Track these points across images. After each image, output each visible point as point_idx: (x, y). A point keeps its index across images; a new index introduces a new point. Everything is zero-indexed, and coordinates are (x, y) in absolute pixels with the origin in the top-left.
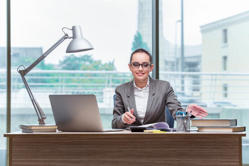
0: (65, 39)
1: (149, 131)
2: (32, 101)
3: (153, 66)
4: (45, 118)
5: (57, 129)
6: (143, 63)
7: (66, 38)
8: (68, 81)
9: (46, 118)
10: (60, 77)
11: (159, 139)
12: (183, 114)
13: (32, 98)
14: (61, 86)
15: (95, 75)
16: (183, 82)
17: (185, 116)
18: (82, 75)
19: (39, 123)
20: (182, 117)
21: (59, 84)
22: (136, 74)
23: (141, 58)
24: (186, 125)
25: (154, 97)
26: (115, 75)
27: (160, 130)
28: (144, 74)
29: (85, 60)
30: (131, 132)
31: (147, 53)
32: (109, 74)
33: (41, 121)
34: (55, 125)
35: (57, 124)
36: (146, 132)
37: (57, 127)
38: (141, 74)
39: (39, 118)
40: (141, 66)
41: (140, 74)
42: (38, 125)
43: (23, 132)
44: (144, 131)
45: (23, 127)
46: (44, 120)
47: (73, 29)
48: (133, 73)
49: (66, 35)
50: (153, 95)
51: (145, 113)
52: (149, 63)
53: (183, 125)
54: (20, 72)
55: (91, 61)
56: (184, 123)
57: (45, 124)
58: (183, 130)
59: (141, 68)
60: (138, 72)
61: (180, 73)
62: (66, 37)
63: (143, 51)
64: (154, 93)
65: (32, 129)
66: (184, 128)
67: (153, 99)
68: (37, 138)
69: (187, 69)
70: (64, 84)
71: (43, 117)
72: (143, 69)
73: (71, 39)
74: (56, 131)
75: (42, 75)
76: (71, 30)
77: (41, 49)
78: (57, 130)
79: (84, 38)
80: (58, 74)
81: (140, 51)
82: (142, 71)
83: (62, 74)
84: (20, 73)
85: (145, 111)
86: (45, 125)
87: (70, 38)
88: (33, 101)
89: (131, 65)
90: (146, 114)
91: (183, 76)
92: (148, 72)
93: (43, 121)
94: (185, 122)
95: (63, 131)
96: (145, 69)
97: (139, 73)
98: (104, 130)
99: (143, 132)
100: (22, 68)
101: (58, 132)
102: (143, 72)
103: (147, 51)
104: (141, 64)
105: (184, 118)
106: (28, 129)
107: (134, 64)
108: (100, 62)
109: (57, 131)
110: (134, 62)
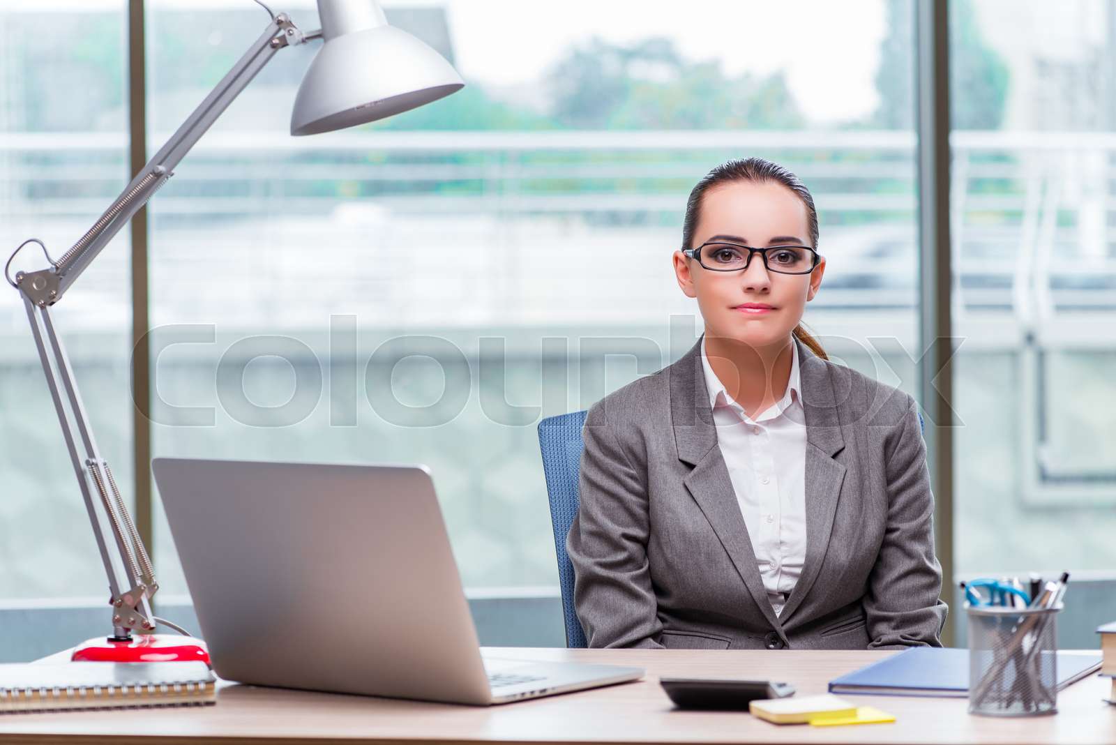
0: (276, 46)
6: (774, 241)
7: (283, 42)
13: (82, 456)
24: (1031, 669)
25: (840, 465)
28: (774, 308)
33: (127, 609)
38: (759, 312)
39: (114, 586)
40: (757, 261)
49: (282, 22)
50: (834, 456)
53: (1012, 664)
54: (23, 283)
56: (1018, 655)
59: (757, 274)
64: (841, 446)
66: (1015, 687)
67: (839, 481)
72: (770, 277)
82: (765, 291)
85: (801, 560)
87: (304, 41)
89: (697, 256)
90: (802, 579)
93: (137, 606)
94: (1027, 642)
104: (763, 251)
110: (712, 235)
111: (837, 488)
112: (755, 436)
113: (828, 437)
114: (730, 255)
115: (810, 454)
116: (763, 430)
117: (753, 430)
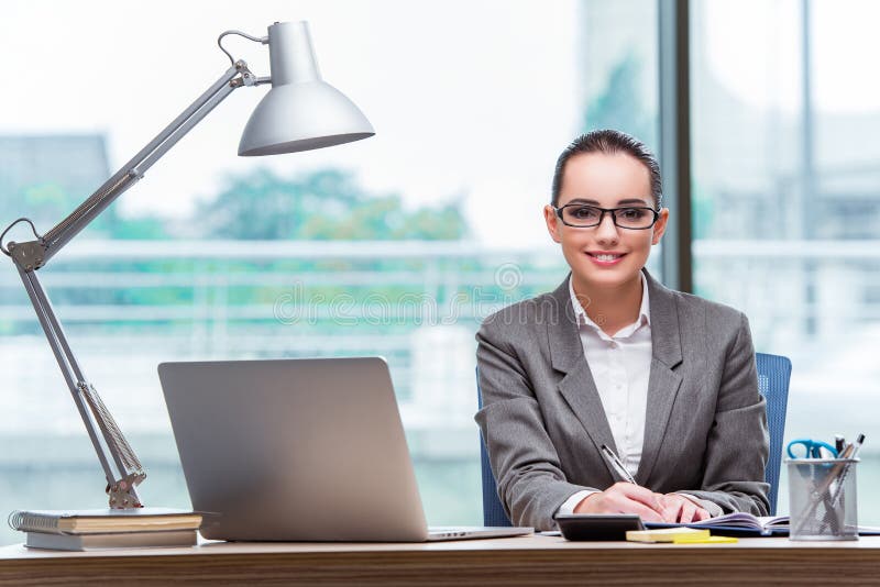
0: (233, 86)
1: (651, 535)
2: (75, 393)
3: (666, 215)
4: (140, 478)
5: (201, 528)
6: (621, 202)
7: (241, 83)
8: (241, 295)
9: (143, 477)
10: (201, 279)
11: (701, 573)
12: (823, 450)
13: (75, 380)
14: (209, 322)
15: (373, 265)
16: (810, 295)
17: (833, 459)
18: (308, 265)
19: (112, 503)
20: (819, 467)
21: (196, 310)
22: (585, 260)
23: (609, 177)
25: (677, 375)
26: (476, 264)
27: (708, 532)
28: (623, 255)
29: (322, 195)
30: (563, 539)
31: (635, 151)
32: (442, 261)
33: (122, 493)
34: (191, 510)
35: (199, 507)
36: (638, 539)
37: (198, 520)
38: (610, 259)
39: (109, 476)
40: (608, 220)
41: (603, 259)
42: (105, 510)
43: (31, 548)
44: (630, 535)
45: (29, 524)
46: (134, 485)
47: (274, 38)
48: (571, 250)
49: (240, 67)
50: (673, 369)
51: (639, 459)
52: (650, 203)
54: (14, 251)
55: (351, 200)
56: (827, 497)
57: (138, 506)
58: (821, 532)
59: (608, 229)
60: (593, 248)
61: (797, 247)
62: (238, 77)
63: (614, 142)
65: (74, 531)
66: (826, 519)
67: (675, 387)
68: (102, 574)
69: (833, 226)
70: (221, 311)
71: (129, 472)
72: (618, 232)
73: (261, 86)
74: (193, 542)
75: (115, 266)
76: (264, 43)
77: (99, 143)
78: (198, 534)
79: (326, 84)
80: (192, 262)
81: (604, 144)
83: (212, 263)
84: (15, 260)
85: (639, 450)
86: (141, 511)
87: (256, 84)
88: (80, 392)
89: (560, 214)
91: (811, 265)
92: (643, 248)
93: (130, 490)
94: (833, 488)
95: (231, 541)
96: (631, 232)
97: (601, 254)
98: (433, 530)
99: (624, 539)
100: (22, 235)
101: (203, 545)
102: (620, 249)
103: (635, 141)
105: (825, 469)
106: (58, 534)
107: (571, 211)
108: (393, 202)
109: (201, 540)
110: (572, 198)
111: (673, 394)
112: (612, 351)
113: (670, 352)
114: (587, 213)
115: (653, 366)
116: (617, 346)
117: (611, 345)
